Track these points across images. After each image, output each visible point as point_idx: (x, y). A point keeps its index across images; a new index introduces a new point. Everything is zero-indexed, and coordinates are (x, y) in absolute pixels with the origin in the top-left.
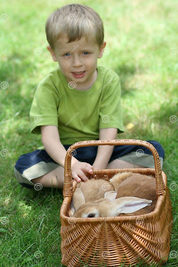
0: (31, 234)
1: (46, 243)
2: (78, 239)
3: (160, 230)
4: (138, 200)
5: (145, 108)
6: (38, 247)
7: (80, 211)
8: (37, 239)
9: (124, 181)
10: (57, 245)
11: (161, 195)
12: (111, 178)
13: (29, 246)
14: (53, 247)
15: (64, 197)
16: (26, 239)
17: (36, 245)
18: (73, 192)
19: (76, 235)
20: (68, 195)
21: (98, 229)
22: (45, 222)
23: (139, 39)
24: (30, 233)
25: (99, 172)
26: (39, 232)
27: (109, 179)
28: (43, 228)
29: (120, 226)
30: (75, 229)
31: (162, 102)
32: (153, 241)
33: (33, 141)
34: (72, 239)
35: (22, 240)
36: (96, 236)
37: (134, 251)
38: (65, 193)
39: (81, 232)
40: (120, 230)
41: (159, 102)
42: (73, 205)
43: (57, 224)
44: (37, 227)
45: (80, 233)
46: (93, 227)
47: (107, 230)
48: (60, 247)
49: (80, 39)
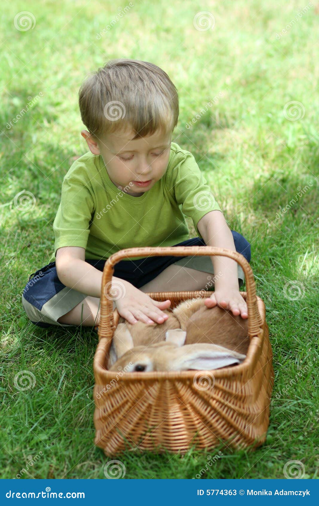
0: (45, 396)
1: (69, 411)
2: (123, 405)
3: (253, 393)
4: (223, 351)
5: (229, 186)
6: (57, 417)
7: (124, 358)
8: (56, 404)
9: (196, 313)
10: (88, 415)
11: (256, 336)
12: (176, 307)
13: (42, 416)
14: (81, 418)
15: (100, 337)
16: (37, 404)
17: (53, 414)
18: (114, 330)
19: (119, 399)
20: (106, 334)
21: (154, 390)
22: (67, 376)
23: (219, 67)
24: (43, 395)
25: (156, 297)
26: (59, 393)
27: (173, 309)
28: (64, 386)
29: (190, 387)
30: (118, 390)
31: (257, 177)
32: (241, 410)
33: (45, 240)
34: (113, 406)
35: (31, 406)
36: (151, 401)
37: (211, 426)
38: (102, 332)
39: (128, 394)
40: (189, 392)
41: (253, 177)
42: (114, 349)
43: (86, 380)
44: (54, 385)
45: (125, 396)
46: (147, 388)
47: (168, 392)
48: (92, 417)
49: (154, 132)
